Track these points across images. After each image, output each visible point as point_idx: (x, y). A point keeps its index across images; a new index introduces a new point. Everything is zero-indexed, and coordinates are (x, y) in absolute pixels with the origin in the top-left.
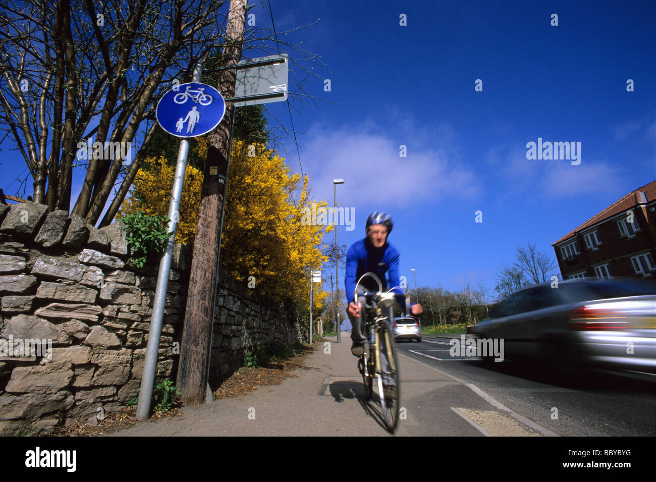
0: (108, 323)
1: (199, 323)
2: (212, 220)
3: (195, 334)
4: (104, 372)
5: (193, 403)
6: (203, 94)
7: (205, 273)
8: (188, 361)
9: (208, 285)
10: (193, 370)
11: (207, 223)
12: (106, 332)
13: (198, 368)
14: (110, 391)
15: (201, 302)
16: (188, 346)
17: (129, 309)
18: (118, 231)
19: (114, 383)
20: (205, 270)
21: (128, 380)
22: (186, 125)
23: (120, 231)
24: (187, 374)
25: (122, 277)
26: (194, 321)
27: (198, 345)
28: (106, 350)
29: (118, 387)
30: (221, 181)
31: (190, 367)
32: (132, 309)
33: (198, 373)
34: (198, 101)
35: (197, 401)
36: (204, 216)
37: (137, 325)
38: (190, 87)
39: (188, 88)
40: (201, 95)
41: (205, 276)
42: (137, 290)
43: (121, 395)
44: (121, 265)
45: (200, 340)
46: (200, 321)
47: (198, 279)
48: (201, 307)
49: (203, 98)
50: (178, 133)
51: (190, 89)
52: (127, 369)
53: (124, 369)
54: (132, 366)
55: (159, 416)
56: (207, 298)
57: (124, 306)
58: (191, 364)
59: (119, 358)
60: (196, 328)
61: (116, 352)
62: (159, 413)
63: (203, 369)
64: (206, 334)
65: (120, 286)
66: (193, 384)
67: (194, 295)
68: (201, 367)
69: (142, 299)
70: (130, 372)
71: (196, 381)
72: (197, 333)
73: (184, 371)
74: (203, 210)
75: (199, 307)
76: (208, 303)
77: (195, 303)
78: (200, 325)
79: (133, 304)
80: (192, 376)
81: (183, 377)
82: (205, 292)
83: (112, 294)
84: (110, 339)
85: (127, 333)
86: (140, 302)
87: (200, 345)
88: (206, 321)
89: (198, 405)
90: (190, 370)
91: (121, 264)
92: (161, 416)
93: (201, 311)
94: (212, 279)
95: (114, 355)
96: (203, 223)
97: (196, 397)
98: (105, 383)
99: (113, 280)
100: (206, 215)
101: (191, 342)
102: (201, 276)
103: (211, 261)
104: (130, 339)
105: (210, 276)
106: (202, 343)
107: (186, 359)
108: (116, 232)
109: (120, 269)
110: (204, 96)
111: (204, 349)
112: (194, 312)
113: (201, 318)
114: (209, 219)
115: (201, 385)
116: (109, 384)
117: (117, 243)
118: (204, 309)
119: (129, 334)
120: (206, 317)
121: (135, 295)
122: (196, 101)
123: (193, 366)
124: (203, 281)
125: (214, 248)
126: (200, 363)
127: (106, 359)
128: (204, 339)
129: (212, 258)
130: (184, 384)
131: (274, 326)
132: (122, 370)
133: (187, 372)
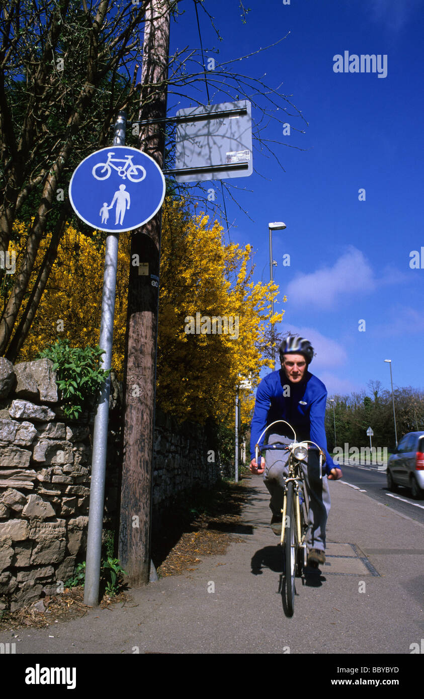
0: (43, 491)
1: (139, 483)
2: (146, 341)
3: (135, 496)
4: (41, 550)
5: (138, 584)
6: (131, 164)
7: (143, 415)
8: (129, 531)
9: (147, 431)
10: (135, 542)
11: (140, 345)
12: (41, 501)
13: (141, 540)
14: (48, 571)
15: (140, 454)
16: (127, 513)
17: (62, 470)
18: (46, 373)
19: (52, 561)
20: (142, 412)
21: (65, 557)
22: (112, 212)
23: (48, 372)
24: (129, 548)
25: (54, 431)
26: (132, 480)
27: (139, 510)
28: (42, 523)
29: (56, 566)
30: (154, 284)
31: (132, 539)
32: (65, 470)
33: (141, 546)
34: (126, 176)
35: (142, 581)
36: (135, 336)
37: (71, 489)
38: (113, 154)
39: (110, 155)
40: (129, 166)
41: (142, 418)
42: (69, 446)
43: (58, 575)
44: (52, 416)
45: (142, 504)
46: (139, 480)
47: (134, 423)
48: (140, 462)
49: (132, 171)
50: (103, 226)
51: (113, 157)
52: (63, 544)
53: (60, 545)
54: (68, 540)
55: (108, 601)
56: (146, 449)
57: (57, 467)
58: (133, 535)
59: (55, 531)
60: (136, 488)
61: (52, 524)
62: (107, 598)
63: (146, 541)
64: (148, 497)
65: (52, 442)
66: (137, 561)
67: (130, 445)
68: (144, 539)
69: (74, 455)
70: (66, 546)
71: (140, 556)
72: (137, 495)
73: (125, 544)
74: (134, 327)
75: (137, 461)
76: (148, 456)
77: (132, 457)
78: (140, 485)
79: (66, 464)
80: (134, 550)
81: (124, 551)
82: (144, 440)
83: (45, 454)
84: (45, 509)
85: (62, 500)
86: (73, 461)
87: (142, 510)
88: (147, 478)
89: (144, 586)
90: (132, 543)
91: (52, 414)
92: (110, 600)
93: (141, 466)
94: (150, 424)
95: (51, 528)
96: (135, 345)
97: (141, 576)
98: (43, 562)
99: (45, 436)
100: (138, 335)
101: (130, 506)
102: (137, 420)
103: (149, 399)
104: (65, 508)
105: (148, 419)
106: (144, 508)
107: (126, 528)
108: (43, 374)
109: (51, 421)
110: (133, 167)
111: (147, 516)
112: (131, 468)
113: (141, 475)
114: (142, 340)
115: (145, 561)
116: (47, 563)
117: (47, 389)
118: (144, 464)
119: (64, 501)
120: (146, 474)
121: (67, 452)
122: (123, 176)
123: (134, 537)
124: (140, 427)
125: (151, 381)
126: (143, 534)
127: (44, 533)
128: (146, 502)
129: (150, 395)
130: (125, 560)
131: (194, 461)
132: (58, 545)
133: (129, 545)
